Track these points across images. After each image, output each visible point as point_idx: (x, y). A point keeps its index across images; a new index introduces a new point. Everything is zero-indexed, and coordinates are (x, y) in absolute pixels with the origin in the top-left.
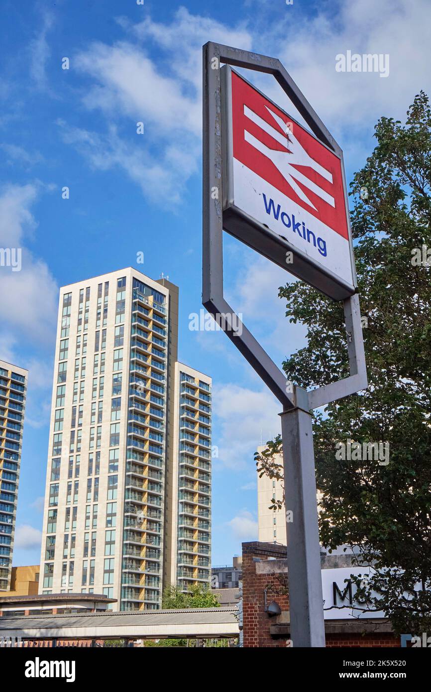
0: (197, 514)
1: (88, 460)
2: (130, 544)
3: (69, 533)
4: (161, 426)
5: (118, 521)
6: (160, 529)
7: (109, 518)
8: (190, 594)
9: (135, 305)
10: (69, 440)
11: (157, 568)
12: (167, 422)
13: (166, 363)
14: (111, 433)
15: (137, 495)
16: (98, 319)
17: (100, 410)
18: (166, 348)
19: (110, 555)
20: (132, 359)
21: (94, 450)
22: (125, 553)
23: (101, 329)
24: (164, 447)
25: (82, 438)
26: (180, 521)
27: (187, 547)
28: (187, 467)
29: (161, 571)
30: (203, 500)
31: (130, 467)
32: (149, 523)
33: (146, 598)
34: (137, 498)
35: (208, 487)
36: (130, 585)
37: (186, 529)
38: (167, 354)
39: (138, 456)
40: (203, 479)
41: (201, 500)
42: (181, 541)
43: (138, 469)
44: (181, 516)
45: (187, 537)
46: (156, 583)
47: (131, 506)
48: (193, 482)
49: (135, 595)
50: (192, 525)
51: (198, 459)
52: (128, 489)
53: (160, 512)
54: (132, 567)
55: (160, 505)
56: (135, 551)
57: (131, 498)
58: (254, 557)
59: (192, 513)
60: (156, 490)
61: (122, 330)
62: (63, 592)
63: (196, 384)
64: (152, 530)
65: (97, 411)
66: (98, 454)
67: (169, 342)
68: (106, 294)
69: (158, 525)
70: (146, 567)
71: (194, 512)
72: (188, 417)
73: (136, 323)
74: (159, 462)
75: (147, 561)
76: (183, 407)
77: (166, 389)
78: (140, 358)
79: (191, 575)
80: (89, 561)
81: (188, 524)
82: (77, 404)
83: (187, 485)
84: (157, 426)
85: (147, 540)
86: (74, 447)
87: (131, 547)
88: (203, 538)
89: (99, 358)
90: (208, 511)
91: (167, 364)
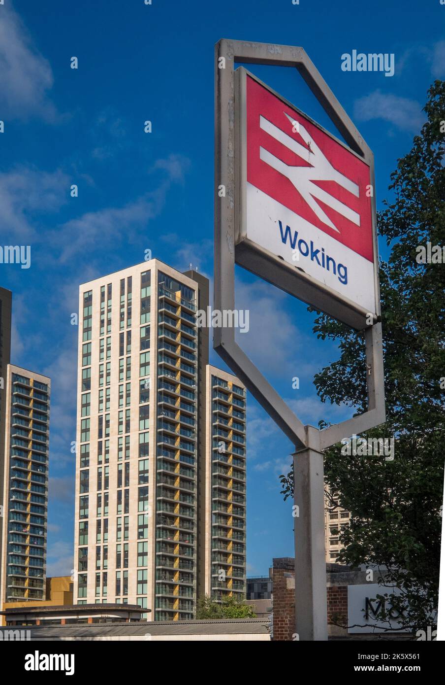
0: (231, 525)
1: (116, 471)
2: (163, 556)
3: (101, 544)
4: (192, 435)
5: (150, 532)
6: (193, 540)
7: (141, 530)
8: (224, 604)
9: (161, 303)
10: (96, 451)
11: (190, 579)
12: (199, 430)
13: (196, 366)
14: (140, 443)
15: (168, 507)
16: (122, 319)
17: (127, 419)
18: (196, 349)
19: (143, 566)
20: (160, 363)
21: (123, 461)
22: (157, 564)
23: (125, 331)
24: (196, 456)
25: (110, 448)
26: (213, 532)
27: (221, 558)
28: (220, 477)
29: (195, 581)
30: (237, 511)
31: (160, 478)
32: (181, 535)
33: (181, 608)
34: (169, 509)
35: (243, 497)
36: (164, 595)
37: (220, 540)
38: (197, 356)
39: (169, 467)
40: (237, 490)
41: (236, 511)
42: (215, 552)
43: (169, 480)
44: (215, 527)
45: (221, 548)
46: (190, 593)
47: (163, 518)
48: (226, 492)
49: (169, 604)
50: (226, 536)
51: (231, 469)
52: (160, 501)
53: (193, 523)
54: (165, 578)
55: (193, 516)
56: (168, 562)
57: (163, 510)
58: (284, 573)
59: (226, 524)
60: (188, 501)
61: (148, 330)
62: (97, 602)
63: (229, 388)
64: (185, 541)
65: (124, 420)
66: (127, 465)
67: (199, 342)
68: (130, 291)
69: (190, 536)
70: (179, 578)
71: (228, 523)
72: (220, 424)
73: (163, 323)
74: (191, 472)
75: (180, 572)
76: (215, 414)
77: (196, 395)
78: (168, 362)
79: (225, 585)
80: (122, 572)
81: (222, 535)
82: (104, 413)
83: (221, 495)
84: (188, 435)
85: (180, 551)
86: (102, 458)
87: (164, 558)
88: (237, 549)
89: (124, 363)
90: (243, 522)
91: (197, 368)
